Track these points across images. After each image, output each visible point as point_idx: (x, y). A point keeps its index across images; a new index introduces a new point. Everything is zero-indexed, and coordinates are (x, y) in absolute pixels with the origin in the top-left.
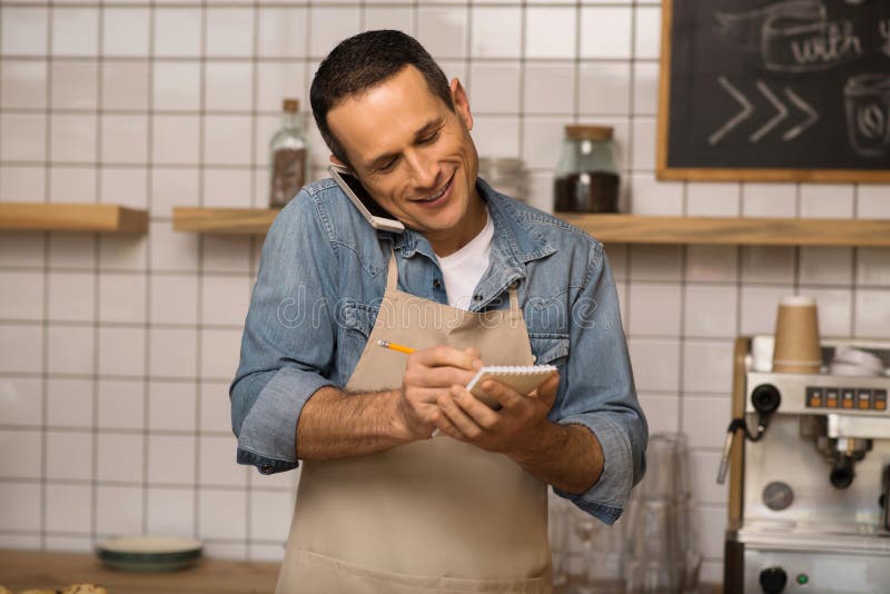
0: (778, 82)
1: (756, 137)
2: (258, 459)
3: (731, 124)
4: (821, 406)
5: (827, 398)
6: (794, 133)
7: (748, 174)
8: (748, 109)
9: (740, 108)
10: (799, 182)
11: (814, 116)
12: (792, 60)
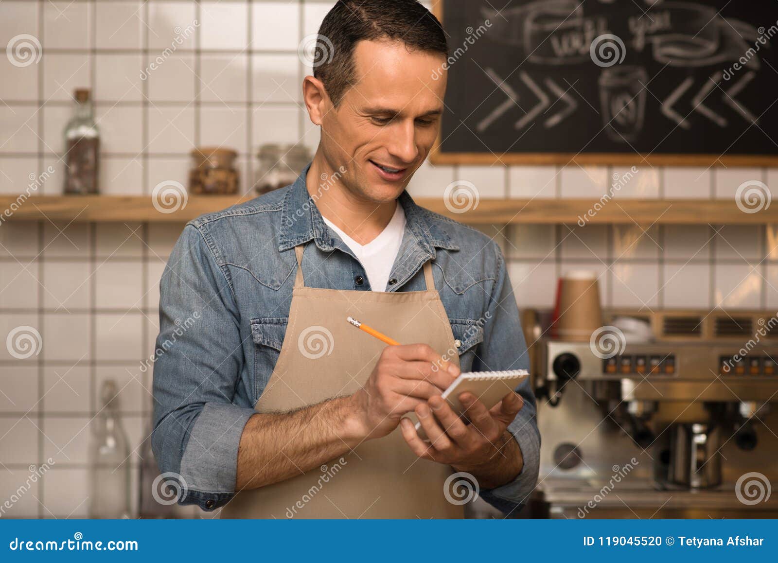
0: (540, 73)
1: (521, 124)
2: (202, 496)
3: (498, 112)
4: (616, 372)
5: (622, 365)
6: (554, 120)
7: (514, 158)
8: (513, 99)
9: (505, 98)
10: (559, 165)
11: (572, 104)
12: (551, 53)
